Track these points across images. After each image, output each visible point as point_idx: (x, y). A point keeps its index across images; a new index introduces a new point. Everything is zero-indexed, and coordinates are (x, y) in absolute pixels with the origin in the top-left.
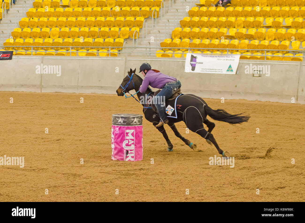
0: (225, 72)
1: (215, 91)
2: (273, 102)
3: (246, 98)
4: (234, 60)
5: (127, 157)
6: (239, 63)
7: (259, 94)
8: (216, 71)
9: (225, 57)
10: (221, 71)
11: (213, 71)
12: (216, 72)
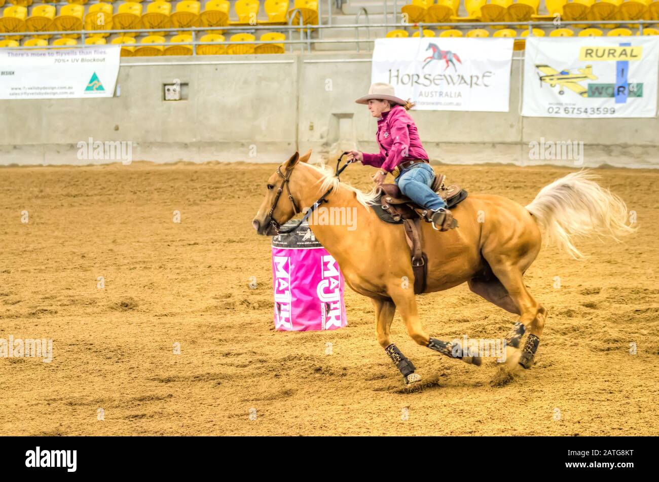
0: (79, 92)
1: (58, 145)
2: (229, 164)
3: (147, 158)
4: (104, 59)
5: (328, 319)
6: (120, 66)
7: (186, 146)
8: (55, 91)
9: (78, 53)
10: (69, 91)
11: (46, 93)
12: (54, 94)
